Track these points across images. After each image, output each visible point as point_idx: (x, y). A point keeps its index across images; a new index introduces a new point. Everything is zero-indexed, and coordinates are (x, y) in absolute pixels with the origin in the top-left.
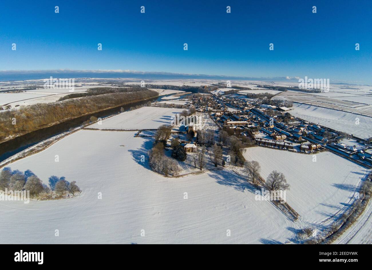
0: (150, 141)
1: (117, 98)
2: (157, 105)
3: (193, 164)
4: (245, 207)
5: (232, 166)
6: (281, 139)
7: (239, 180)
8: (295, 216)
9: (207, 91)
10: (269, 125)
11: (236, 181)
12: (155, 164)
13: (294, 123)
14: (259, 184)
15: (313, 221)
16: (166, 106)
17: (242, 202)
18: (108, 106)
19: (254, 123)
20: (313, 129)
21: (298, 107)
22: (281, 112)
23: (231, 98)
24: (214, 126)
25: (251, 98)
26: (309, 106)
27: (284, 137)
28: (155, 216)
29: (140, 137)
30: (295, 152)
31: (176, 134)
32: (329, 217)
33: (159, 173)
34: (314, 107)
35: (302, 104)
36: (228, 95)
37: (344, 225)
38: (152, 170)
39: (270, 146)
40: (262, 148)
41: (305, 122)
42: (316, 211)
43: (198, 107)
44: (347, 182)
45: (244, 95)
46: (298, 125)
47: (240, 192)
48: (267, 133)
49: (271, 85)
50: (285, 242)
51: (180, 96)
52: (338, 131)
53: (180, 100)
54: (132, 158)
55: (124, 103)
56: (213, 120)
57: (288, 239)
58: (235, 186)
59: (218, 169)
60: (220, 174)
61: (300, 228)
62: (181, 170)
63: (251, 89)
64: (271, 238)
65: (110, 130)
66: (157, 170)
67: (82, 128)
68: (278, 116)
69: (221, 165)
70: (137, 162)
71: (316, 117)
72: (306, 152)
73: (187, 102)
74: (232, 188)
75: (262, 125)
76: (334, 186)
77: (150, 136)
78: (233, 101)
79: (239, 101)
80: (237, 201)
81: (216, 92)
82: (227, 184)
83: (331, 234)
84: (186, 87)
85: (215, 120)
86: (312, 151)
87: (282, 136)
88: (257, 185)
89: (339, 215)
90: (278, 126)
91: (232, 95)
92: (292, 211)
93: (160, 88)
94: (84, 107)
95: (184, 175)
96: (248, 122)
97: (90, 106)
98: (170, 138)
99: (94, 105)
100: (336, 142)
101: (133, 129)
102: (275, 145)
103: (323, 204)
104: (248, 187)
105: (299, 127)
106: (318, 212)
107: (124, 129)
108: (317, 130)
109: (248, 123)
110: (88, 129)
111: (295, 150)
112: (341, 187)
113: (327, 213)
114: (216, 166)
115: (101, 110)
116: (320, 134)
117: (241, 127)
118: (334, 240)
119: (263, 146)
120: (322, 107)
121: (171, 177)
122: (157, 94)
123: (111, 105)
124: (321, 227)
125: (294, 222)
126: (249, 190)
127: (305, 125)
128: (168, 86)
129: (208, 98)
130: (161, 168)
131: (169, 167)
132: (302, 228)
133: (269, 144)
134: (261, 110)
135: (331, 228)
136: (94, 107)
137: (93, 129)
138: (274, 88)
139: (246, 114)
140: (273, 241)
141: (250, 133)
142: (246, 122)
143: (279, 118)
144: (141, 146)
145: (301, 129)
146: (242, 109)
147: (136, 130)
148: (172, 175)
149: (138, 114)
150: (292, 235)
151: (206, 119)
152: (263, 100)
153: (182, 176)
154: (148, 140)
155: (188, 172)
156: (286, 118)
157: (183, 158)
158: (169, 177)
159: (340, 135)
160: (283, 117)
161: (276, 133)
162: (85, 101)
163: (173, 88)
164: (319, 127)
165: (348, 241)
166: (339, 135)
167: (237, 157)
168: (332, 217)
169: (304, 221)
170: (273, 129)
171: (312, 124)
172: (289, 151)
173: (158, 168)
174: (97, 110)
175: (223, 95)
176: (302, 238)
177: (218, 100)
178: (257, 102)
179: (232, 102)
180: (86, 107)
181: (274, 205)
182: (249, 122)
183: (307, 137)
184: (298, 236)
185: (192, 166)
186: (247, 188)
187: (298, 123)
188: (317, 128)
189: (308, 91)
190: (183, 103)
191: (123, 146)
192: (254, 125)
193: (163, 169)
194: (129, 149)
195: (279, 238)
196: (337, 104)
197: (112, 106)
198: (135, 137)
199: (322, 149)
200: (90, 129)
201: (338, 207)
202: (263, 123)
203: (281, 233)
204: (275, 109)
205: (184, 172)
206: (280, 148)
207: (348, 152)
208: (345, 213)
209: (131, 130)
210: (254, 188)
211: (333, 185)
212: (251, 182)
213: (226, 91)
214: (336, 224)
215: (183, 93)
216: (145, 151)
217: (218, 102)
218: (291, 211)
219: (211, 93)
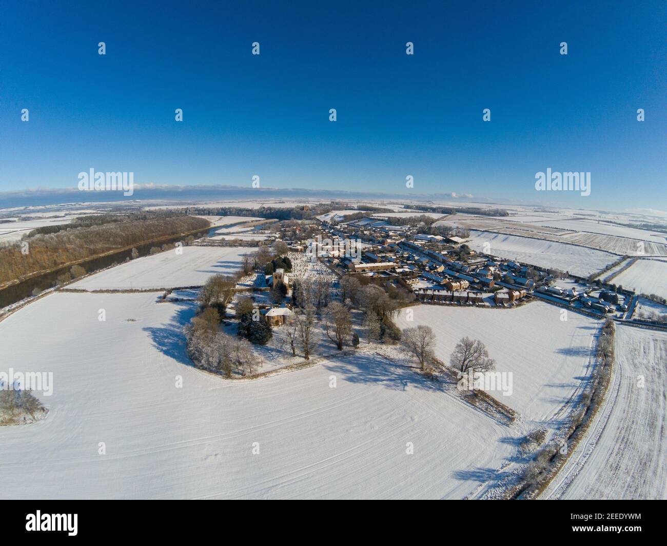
0: (190, 309)
1: (126, 233)
2: (205, 243)
3: (288, 348)
4: (412, 419)
5: (375, 345)
6: (461, 288)
7: (392, 369)
8: (510, 416)
9: (309, 215)
10: (436, 267)
11: (387, 373)
12: (200, 352)
13: (476, 261)
14: (434, 370)
15: (540, 416)
16: (223, 244)
17: (405, 411)
18: (109, 249)
19: (407, 265)
20: (509, 269)
21: (479, 237)
22: (453, 246)
23: (358, 226)
24: (329, 274)
25: (396, 224)
26: (496, 235)
27: (465, 283)
28: (208, 460)
29: (170, 301)
30: (488, 307)
31: (248, 294)
32: (563, 404)
33: (211, 371)
34: (502, 235)
35: (483, 231)
36: (351, 222)
37: (589, 412)
38: (195, 366)
39: (444, 302)
40: (429, 306)
41: (495, 258)
42: (541, 400)
43: (292, 243)
44: (575, 344)
45: (382, 220)
46: (484, 264)
47: (398, 392)
48: (434, 281)
49: (428, 205)
50: (501, 466)
51: (254, 226)
52: (547, 269)
53: (254, 233)
54: (152, 344)
55: (140, 242)
56: (324, 264)
57: (504, 459)
58: (385, 382)
59: (345, 355)
60: (350, 363)
61: (522, 433)
62: (262, 362)
63: (394, 210)
64: (473, 466)
65: (108, 291)
66: (206, 366)
67: (55, 290)
68: (448, 252)
69: (351, 346)
70: (162, 350)
71: (510, 250)
72: (506, 305)
73: (268, 235)
74: (380, 387)
75: (422, 267)
76: (559, 353)
77: (190, 298)
78: (362, 232)
79: (374, 231)
80: (394, 410)
81: (327, 217)
82: (368, 381)
83: (572, 431)
84: (267, 210)
85: (328, 264)
86: (514, 302)
87: (462, 282)
88: (429, 374)
89: (576, 397)
90: (450, 267)
91: (359, 221)
92: (503, 407)
93: (213, 214)
94: (62, 251)
95: (270, 372)
96: (395, 264)
97: (74, 249)
98: (233, 302)
99: (81, 247)
100: (547, 284)
101: (155, 288)
102: (452, 298)
103: (549, 386)
104: (413, 380)
105: (486, 267)
106: (544, 400)
107: (137, 289)
108: (515, 269)
109: (397, 266)
110: (67, 290)
111: (487, 304)
112: (569, 352)
113: (559, 399)
114: (339, 347)
115: (95, 256)
116: (521, 275)
117: (384, 273)
118: (580, 439)
119: (429, 303)
120: (516, 236)
121: (240, 379)
122: (207, 223)
123: (114, 246)
124: (555, 424)
125: (510, 426)
126: (416, 385)
127: (496, 263)
128: (229, 208)
129: (311, 227)
130: (214, 360)
131: (233, 355)
132: (525, 433)
133: (440, 298)
134: (418, 243)
135: (570, 421)
136: (81, 250)
137: (76, 291)
138: (434, 210)
139: (390, 251)
140: (478, 471)
141: (403, 281)
142: (391, 264)
143: (451, 254)
144: (172, 319)
145: (490, 270)
146: (383, 243)
147: (162, 290)
148: (242, 374)
149: (166, 260)
150: (510, 450)
151: (311, 264)
152: (418, 228)
153: (264, 374)
154: (184, 307)
155: (278, 367)
156: (462, 253)
157: (264, 337)
158: (235, 378)
159: (551, 274)
160: (457, 254)
161: (449, 279)
162: (65, 238)
163: (240, 213)
164: (518, 264)
165: (599, 435)
166: (549, 275)
167: (384, 326)
168: (567, 403)
169: (527, 420)
170: (443, 272)
171: (505, 261)
172: (477, 306)
173: (208, 360)
174: (87, 257)
175: (342, 221)
176: (529, 450)
177: (333, 230)
178: (407, 231)
179: (360, 233)
180: (67, 250)
181: (468, 404)
182: (397, 263)
183: (502, 281)
184: (521, 449)
185: (287, 353)
186: (411, 382)
187: (484, 261)
188: (515, 267)
189: (489, 215)
190: (261, 238)
191: (133, 320)
192: (409, 269)
193: (220, 362)
194: (146, 327)
195: (489, 462)
196: (535, 231)
197: (117, 248)
198: (157, 302)
199: (528, 298)
200: (71, 290)
201: (573, 384)
202: (424, 263)
203: (491, 453)
204: (440, 241)
205: (267, 366)
206: (462, 304)
207: (568, 299)
208: (585, 392)
209: (150, 291)
210: (424, 381)
211: (556, 351)
212: (418, 371)
213: (347, 214)
214: (576, 412)
215: (260, 220)
216: (179, 328)
217: (332, 233)
218: (500, 409)
219: (318, 220)
